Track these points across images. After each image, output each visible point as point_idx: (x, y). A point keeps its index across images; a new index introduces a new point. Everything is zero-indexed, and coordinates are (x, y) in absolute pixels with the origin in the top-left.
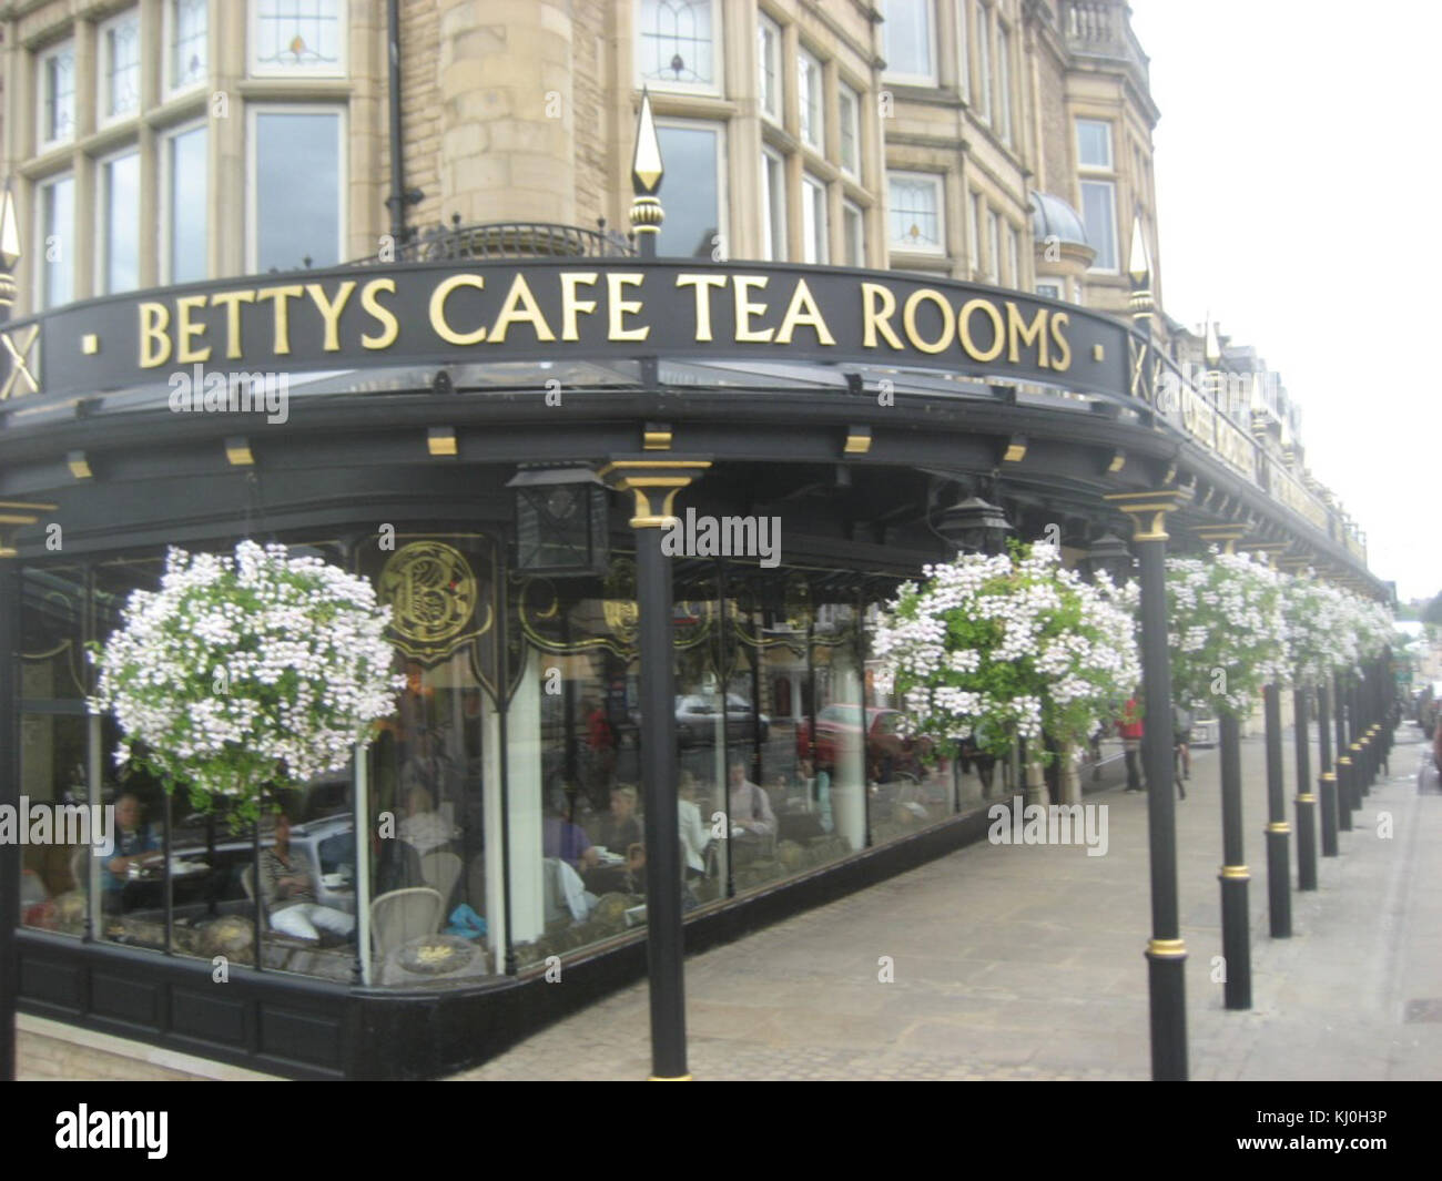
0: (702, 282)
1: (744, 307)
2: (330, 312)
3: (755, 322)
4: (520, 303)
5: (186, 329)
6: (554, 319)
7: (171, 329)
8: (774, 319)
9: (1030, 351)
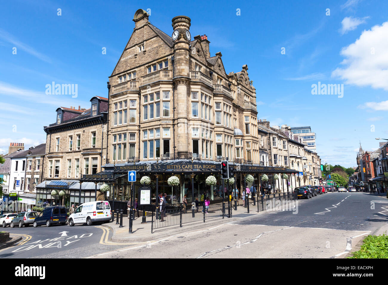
0: (195, 165)
1: (197, 167)
2: (177, 167)
3: (198, 167)
4: (186, 167)
5: (170, 167)
6: (188, 167)
7: (169, 167)
8: (199, 167)
9: (213, 168)
